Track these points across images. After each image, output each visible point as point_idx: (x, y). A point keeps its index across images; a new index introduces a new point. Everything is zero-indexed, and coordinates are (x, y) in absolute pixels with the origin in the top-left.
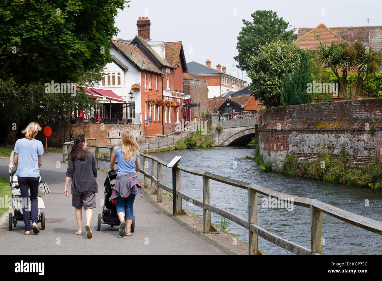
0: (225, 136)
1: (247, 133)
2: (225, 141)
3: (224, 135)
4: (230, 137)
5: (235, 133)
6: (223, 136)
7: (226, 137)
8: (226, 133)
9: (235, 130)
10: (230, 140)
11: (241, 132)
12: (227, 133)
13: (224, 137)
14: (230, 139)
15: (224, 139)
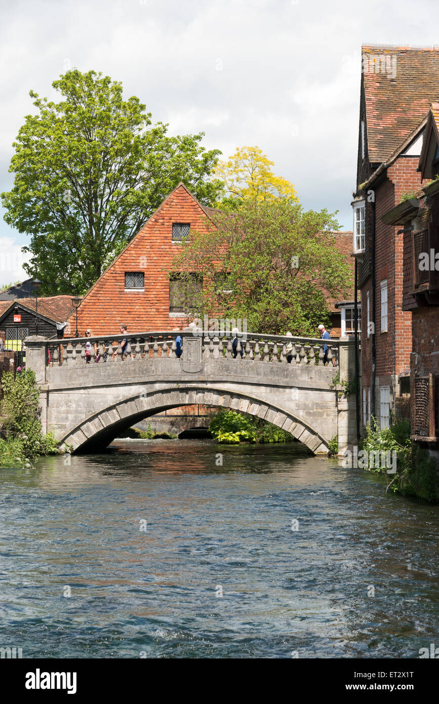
0: (70, 416)
1: (148, 404)
2: (72, 433)
3: (68, 412)
4: (90, 420)
5: (107, 406)
6: (64, 415)
7: (76, 417)
8: (74, 406)
9: (105, 395)
10: (88, 429)
11: (126, 402)
12: (78, 406)
13: (67, 418)
14: (88, 427)
15: (68, 424)
